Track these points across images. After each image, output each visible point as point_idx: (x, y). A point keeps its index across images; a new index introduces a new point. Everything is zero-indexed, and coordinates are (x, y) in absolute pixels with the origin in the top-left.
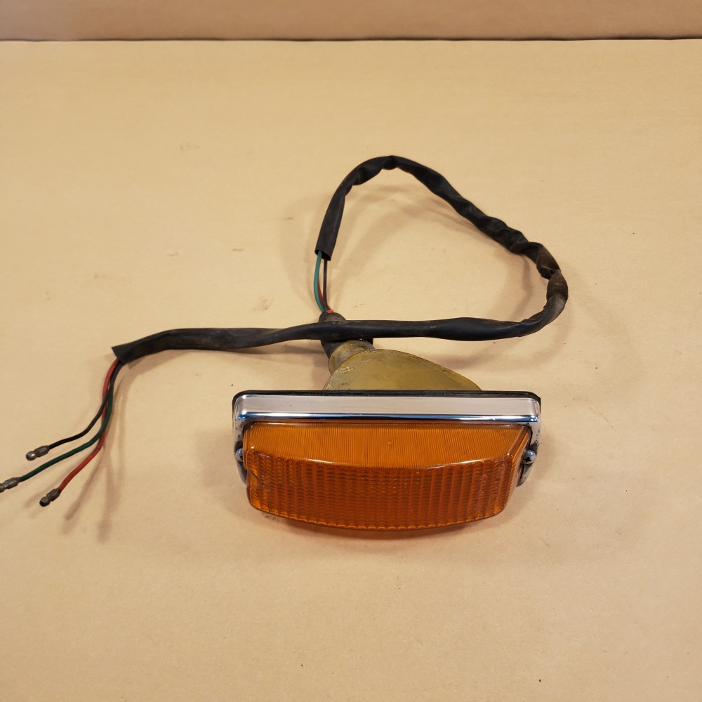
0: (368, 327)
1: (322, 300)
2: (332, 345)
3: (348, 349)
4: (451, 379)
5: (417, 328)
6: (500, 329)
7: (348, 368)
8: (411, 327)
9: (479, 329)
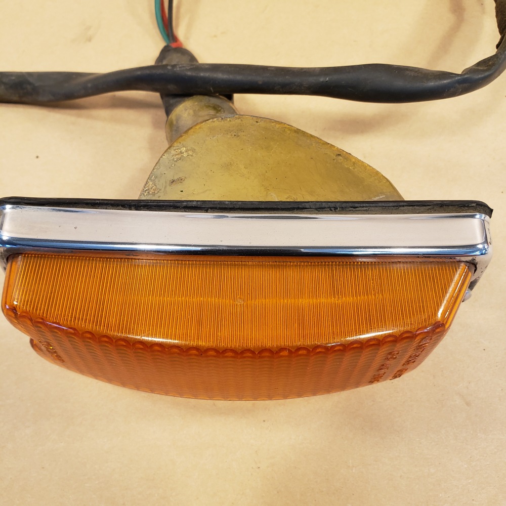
0: (220, 76)
1: (166, 23)
2: (172, 101)
3: (191, 112)
4: (348, 169)
5: (297, 80)
6: (432, 84)
7: (184, 149)
8: (288, 79)
9: (400, 84)
